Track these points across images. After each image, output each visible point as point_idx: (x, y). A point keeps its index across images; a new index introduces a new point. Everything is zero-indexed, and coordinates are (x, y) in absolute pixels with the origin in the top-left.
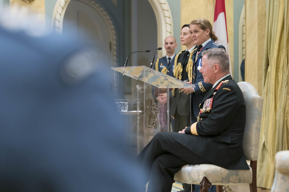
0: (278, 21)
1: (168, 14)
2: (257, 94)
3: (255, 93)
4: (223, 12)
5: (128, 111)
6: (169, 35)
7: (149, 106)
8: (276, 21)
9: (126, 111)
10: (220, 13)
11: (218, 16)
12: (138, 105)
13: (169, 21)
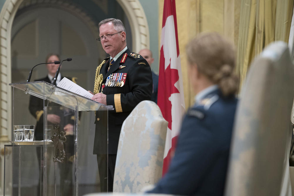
0: (249, 27)
1: (143, 21)
2: (161, 117)
3: (158, 115)
4: (172, 15)
5: (33, 140)
6: (143, 47)
7: (56, 134)
8: (247, 28)
9: (32, 140)
10: (168, 16)
11: (166, 20)
12: (46, 132)
13: (143, 30)
